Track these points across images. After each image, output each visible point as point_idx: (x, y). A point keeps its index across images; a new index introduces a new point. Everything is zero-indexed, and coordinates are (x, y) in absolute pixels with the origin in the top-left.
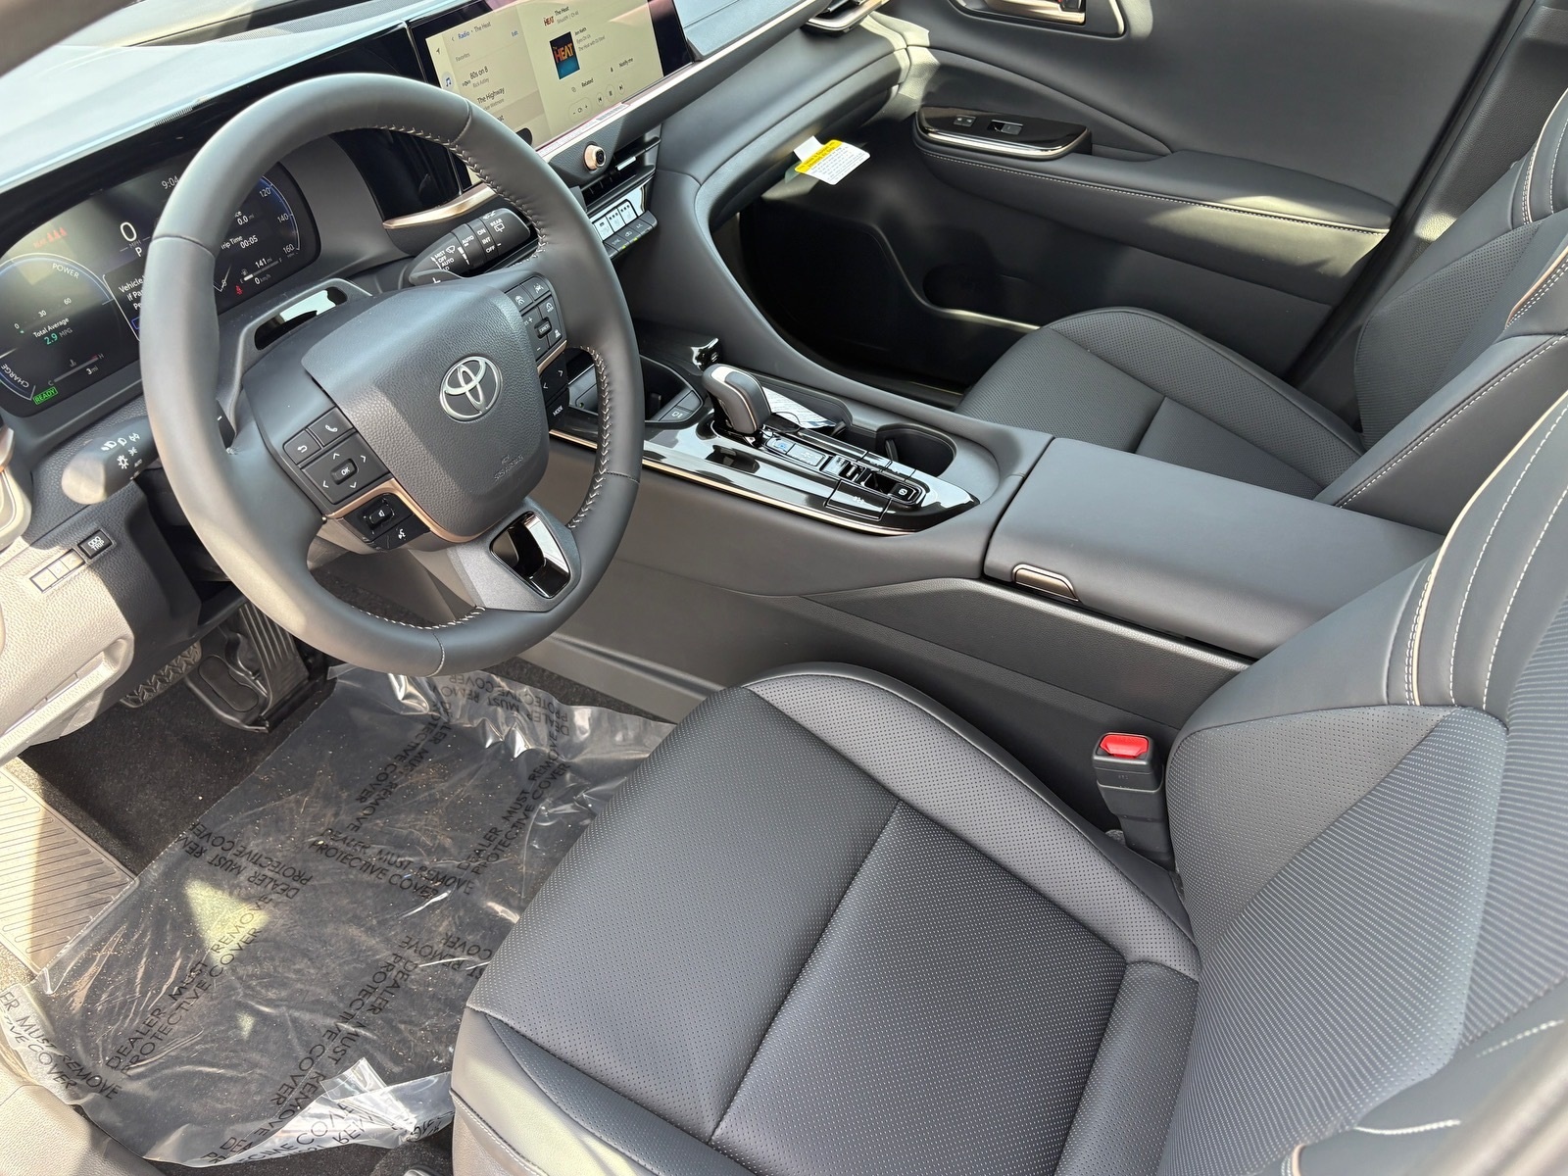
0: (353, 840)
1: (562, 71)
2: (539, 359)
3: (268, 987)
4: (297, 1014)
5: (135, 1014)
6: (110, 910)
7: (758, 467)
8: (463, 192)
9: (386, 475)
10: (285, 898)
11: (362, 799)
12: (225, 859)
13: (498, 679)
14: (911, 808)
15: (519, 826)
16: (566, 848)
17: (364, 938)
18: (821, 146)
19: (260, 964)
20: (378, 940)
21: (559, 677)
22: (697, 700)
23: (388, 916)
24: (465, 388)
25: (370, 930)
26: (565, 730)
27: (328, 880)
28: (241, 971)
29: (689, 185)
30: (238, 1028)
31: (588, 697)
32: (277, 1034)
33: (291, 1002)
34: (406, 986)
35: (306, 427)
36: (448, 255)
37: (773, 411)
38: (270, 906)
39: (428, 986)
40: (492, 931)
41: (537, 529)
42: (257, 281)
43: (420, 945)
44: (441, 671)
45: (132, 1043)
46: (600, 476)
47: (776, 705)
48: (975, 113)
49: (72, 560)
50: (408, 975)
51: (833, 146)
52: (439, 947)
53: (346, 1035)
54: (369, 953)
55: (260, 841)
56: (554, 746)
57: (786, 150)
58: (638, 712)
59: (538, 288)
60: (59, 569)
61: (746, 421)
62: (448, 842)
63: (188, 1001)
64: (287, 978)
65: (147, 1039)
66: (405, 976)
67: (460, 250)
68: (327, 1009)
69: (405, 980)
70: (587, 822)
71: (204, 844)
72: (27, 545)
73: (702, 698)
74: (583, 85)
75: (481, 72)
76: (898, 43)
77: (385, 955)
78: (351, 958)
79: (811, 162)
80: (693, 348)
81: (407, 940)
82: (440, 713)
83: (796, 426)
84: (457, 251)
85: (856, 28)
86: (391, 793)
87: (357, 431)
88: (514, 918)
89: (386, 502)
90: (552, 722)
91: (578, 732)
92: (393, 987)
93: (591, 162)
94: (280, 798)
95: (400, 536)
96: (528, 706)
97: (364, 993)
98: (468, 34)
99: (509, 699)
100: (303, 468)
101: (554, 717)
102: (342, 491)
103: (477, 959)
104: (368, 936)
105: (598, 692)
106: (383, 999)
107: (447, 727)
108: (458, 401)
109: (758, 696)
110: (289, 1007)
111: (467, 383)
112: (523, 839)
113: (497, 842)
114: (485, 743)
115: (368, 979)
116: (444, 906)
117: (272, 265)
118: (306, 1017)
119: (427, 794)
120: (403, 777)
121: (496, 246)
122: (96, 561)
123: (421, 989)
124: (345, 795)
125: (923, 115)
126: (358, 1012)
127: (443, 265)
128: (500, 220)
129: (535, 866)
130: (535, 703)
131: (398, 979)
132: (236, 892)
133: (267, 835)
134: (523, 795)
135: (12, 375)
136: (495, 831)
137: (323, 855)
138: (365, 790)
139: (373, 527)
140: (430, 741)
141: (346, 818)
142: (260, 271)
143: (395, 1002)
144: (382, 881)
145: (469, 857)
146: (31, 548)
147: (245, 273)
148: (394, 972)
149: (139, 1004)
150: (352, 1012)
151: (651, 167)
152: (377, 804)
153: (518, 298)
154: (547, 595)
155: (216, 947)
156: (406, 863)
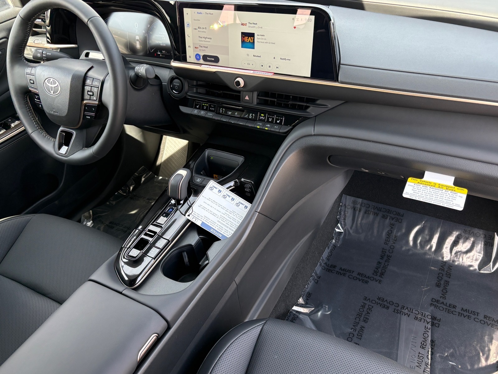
2: (84, 99)
24: (50, 85)
59: (96, 83)
74: (254, 56)
75: (203, 28)
98: (202, 13)
108: (48, 87)
117: (167, 54)
142: (162, 54)
153: (89, 81)
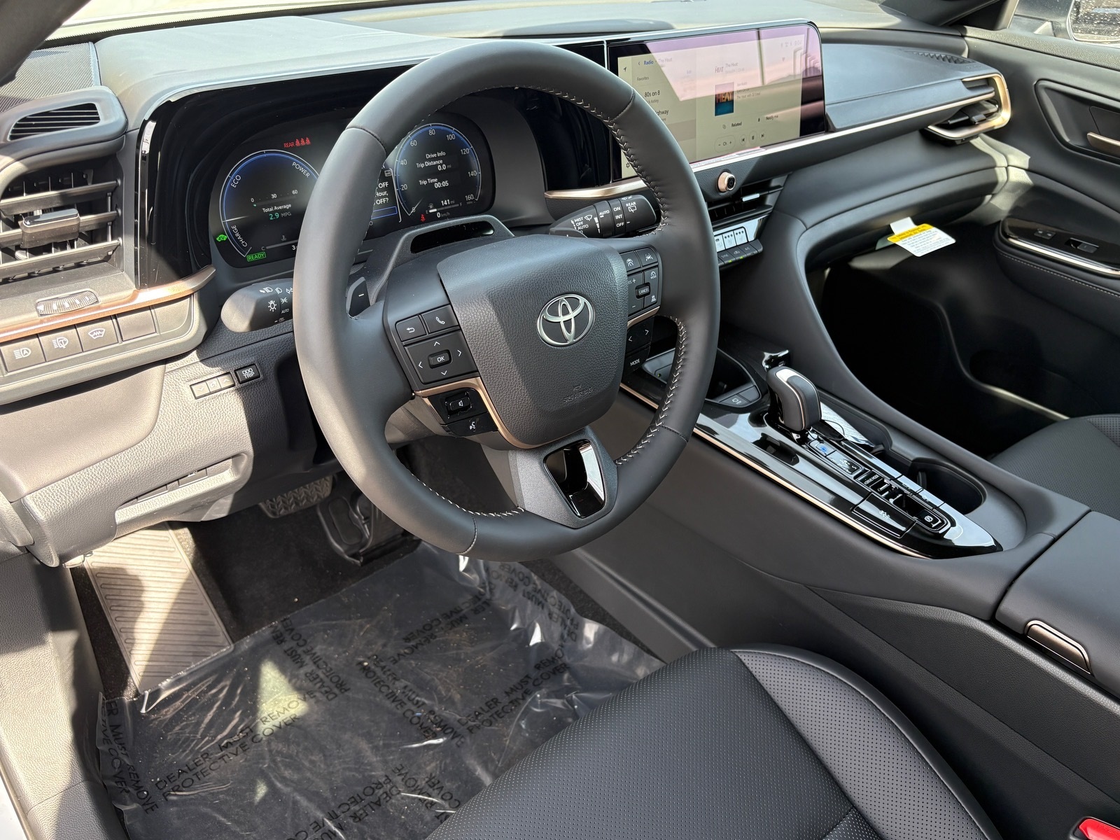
0: (389, 670)
1: (719, 110)
2: (631, 315)
3: (287, 766)
4: (298, 798)
5: (191, 751)
6: (207, 663)
7: (797, 461)
8: (613, 182)
9: (473, 373)
10: (325, 698)
11: (407, 639)
12: (296, 652)
13: (535, 577)
14: (862, 818)
15: (516, 703)
16: (547, 737)
17: (369, 753)
18: (915, 227)
19: (289, 746)
20: (378, 758)
21: (581, 592)
22: (688, 648)
23: (393, 742)
24: (562, 319)
25: (376, 748)
26: (574, 636)
27: (360, 696)
28: (273, 745)
29: (798, 227)
30: (254, 792)
31: (599, 616)
32: (279, 808)
33: (299, 787)
34: (386, 807)
35: (420, 314)
36: (585, 222)
37: (823, 418)
38: (313, 701)
39: (402, 814)
40: (466, 786)
41: (589, 455)
42: (439, 215)
43: (408, 776)
44: (468, 552)
45: (179, 773)
46: (655, 427)
47: (758, 677)
48: (1055, 230)
49: (226, 381)
50: (390, 798)
51: (924, 228)
52: (422, 783)
53: (327, 831)
54: (368, 768)
55: (324, 647)
56: (562, 646)
57: (883, 223)
58: (636, 642)
59: (649, 258)
60: (214, 384)
61: (797, 418)
62: (457, 697)
63: (229, 755)
64: (303, 764)
65: (190, 775)
66: (388, 798)
67: (596, 220)
68: (322, 803)
69: (387, 802)
70: (570, 720)
71: (287, 637)
72: (198, 360)
73: (694, 649)
74: (733, 125)
75: (654, 94)
76: (1000, 161)
77: (379, 774)
78: (353, 766)
79: (902, 236)
80: (765, 353)
81: (400, 768)
82: (485, 590)
83: (841, 436)
84: (593, 220)
85: (966, 142)
86: (429, 642)
87: (461, 329)
88: (487, 780)
89: (468, 395)
90: (566, 626)
91: (584, 642)
92: (376, 803)
93: (723, 184)
94: (350, 619)
95: (471, 427)
96: (551, 607)
97: (353, 800)
98: (652, 63)
99: (539, 596)
100: (406, 346)
101: (568, 622)
102: (433, 375)
103: (447, 805)
104: (372, 752)
105: (608, 613)
106: (365, 812)
107: (487, 603)
108: (553, 329)
109: (744, 664)
110: (296, 790)
111: (564, 315)
112: (515, 716)
113: (495, 711)
114: (511, 627)
115: (360, 789)
116: (437, 750)
117: (453, 206)
118: (304, 802)
119: (455, 652)
120: (443, 632)
121: (625, 223)
122: (244, 387)
123: (396, 814)
124: (396, 632)
125: (1007, 224)
126: (342, 815)
127: (579, 228)
128: (635, 203)
129: (517, 743)
130: (557, 606)
131: (382, 798)
132: (294, 681)
133: (331, 644)
134: (526, 679)
135: (237, 235)
136: (495, 701)
137: (364, 675)
138: (412, 633)
139: (451, 413)
140: (472, 610)
141: (390, 651)
142: (443, 208)
143: (373, 817)
144: (399, 712)
145: (469, 716)
146: (200, 363)
147: (431, 207)
148: (381, 791)
149: (197, 744)
150: (338, 813)
151: (770, 206)
152: (416, 647)
153: (629, 260)
154: (579, 514)
155: (263, 720)
156: (420, 703)
